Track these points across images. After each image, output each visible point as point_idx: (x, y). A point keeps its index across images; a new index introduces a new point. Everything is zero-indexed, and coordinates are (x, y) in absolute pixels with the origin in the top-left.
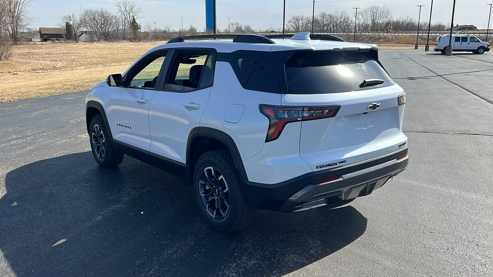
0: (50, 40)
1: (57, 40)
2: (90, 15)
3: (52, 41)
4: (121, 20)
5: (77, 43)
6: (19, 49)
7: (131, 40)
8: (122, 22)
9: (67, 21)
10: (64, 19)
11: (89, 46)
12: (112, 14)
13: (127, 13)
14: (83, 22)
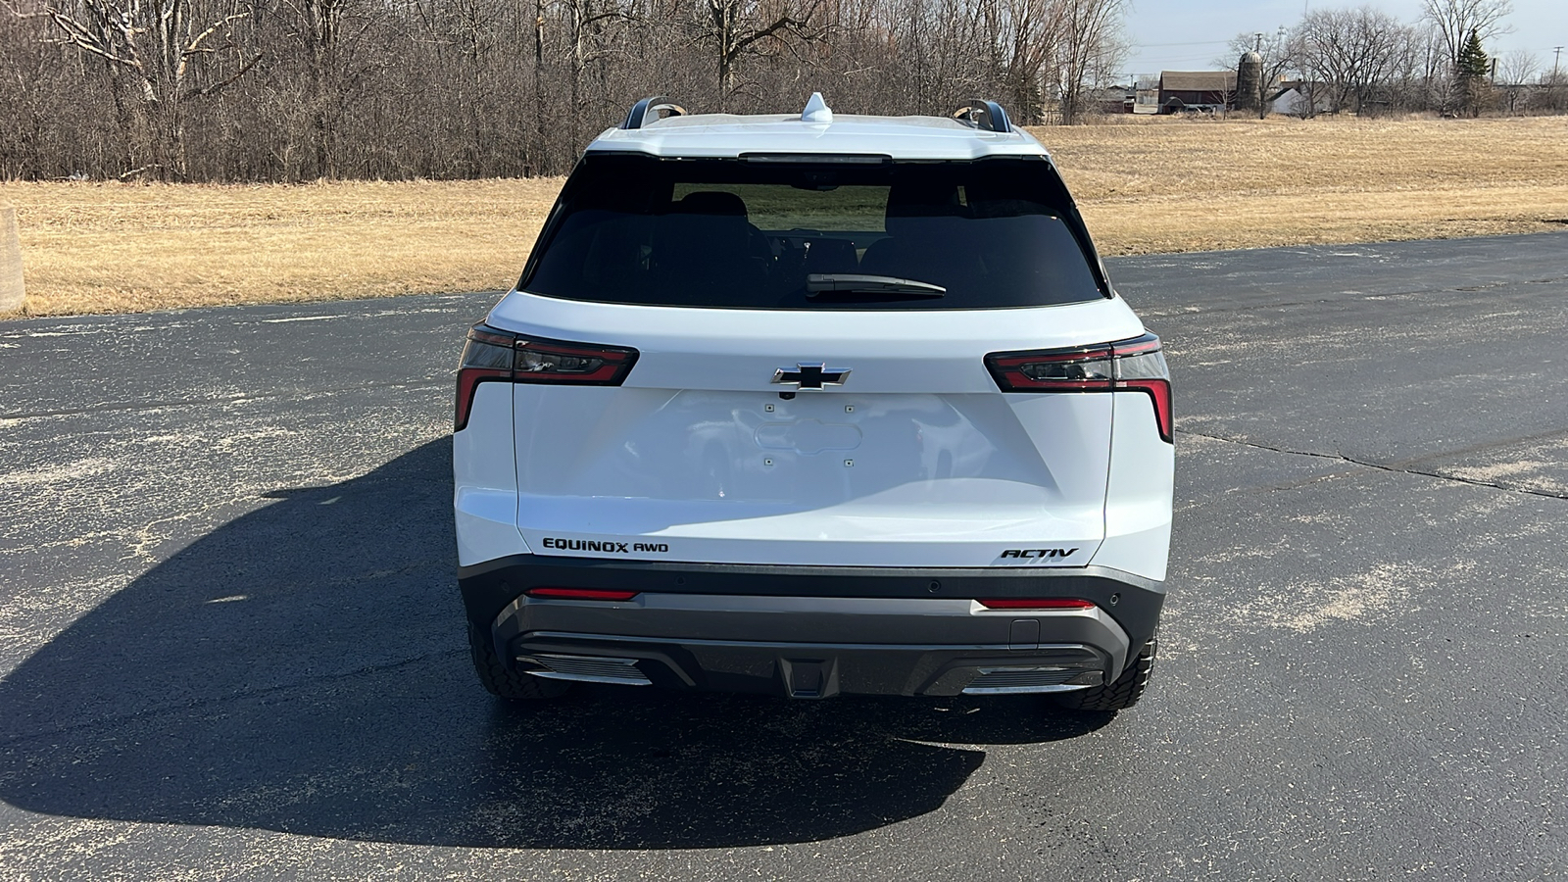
0: (1184, 109)
1: (1203, 110)
2: (1321, 30)
3: (1187, 114)
4: (1424, 44)
5: (1262, 118)
6: (1074, 135)
7: (1445, 111)
8: (1426, 50)
9: (1247, 50)
10: (1239, 46)
11: (1284, 129)
12: (1399, 24)
13: (1454, 16)
14: (1296, 54)
